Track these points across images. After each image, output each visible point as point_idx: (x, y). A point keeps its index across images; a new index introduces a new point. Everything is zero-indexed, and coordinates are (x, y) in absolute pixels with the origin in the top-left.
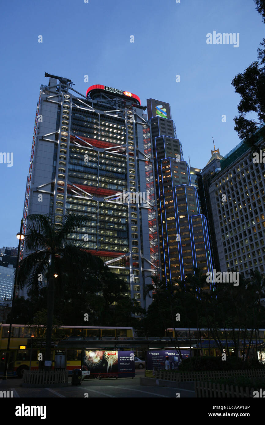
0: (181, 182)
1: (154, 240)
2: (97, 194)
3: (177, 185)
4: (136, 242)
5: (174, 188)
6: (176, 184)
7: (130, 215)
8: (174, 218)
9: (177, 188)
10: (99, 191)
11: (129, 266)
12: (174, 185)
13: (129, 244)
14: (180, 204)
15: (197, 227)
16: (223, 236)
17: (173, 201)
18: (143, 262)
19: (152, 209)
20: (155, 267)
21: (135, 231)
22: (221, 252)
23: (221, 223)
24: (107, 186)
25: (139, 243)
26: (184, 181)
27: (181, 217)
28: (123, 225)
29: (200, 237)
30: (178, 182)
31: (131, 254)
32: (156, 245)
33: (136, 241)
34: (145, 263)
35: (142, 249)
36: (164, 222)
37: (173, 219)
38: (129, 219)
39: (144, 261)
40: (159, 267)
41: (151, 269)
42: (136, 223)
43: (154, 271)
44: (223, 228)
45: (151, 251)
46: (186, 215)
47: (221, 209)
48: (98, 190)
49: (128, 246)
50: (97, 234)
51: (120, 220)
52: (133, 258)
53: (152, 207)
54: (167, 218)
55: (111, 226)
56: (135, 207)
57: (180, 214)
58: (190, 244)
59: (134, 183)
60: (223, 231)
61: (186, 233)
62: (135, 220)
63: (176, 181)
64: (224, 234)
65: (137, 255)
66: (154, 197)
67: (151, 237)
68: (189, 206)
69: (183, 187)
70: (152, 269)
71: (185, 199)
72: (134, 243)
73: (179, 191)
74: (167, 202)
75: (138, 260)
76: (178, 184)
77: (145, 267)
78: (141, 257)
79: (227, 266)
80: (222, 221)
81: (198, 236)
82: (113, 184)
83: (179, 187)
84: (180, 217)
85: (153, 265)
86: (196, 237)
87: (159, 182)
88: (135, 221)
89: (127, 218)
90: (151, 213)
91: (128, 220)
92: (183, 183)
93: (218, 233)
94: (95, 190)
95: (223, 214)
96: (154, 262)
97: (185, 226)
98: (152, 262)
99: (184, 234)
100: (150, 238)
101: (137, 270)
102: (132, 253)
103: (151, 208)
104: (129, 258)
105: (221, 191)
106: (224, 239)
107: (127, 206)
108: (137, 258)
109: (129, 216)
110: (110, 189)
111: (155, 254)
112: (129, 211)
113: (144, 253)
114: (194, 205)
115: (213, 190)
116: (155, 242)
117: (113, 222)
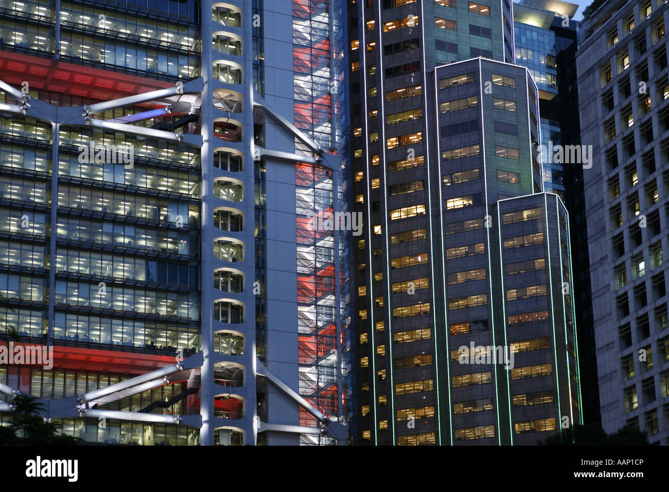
0: (464, 49)
1: (318, 299)
2: (55, 92)
3: (447, 60)
4: (237, 309)
5: (431, 75)
6: (441, 55)
7: (210, 189)
8: (421, 209)
9: (446, 74)
10: (65, 76)
11: (198, 413)
12: (432, 62)
13: (200, 319)
14: (452, 149)
15: (522, 246)
16: (620, 270)
17: (423, 136)
18: (261, 396)
19: (315, 166)
20: (320, 415)
21: (234, 260)
22: (609, 346)
23: (616, 211)
24: (107, 57)
25: (249, 314)
26: (482, 43)
27: (456, 203)
28: (175, 235)
29: (532, 290)
30: (453, 48)
31: (206, 362)
32: (328, 322)
33: (235, 302)
34: (272, 397)
35: (261, 341)
36: (377, 229)
37: (419, 215)
38: (204, 205)
39: (270, 389)
40: (334, 419)
41: (298, 424)
42: (237, 224)
43: (312, 434)
44: (622, 233)
45: (303, 348)
46: (478, 198)
47: (620, 147)
48: (59, 74)
49: (195, 326)
50: (47, 272)
51: (164, 212)
52: (216, 377)
53: (319, 153)
54: (391, 211)
55: (120, 235)
56: (235, 152)
57: (452, 193)
58: (486, 323)
59: (238, 44)
60: (619, 249)
61: (473, 274)
62: (235, 211)
63: (441, 45)
64: (626, 258)
65: (236, 365)
66: (331, 113)
67: (307, 289)
68: (493, 155)
69: (472, 71)
70: (306, 425)
71: (475, 125)
72: (225, 314)
73: (449, 88)
74: (393, 142)
75: (240, 384)
76: (452, 56)
77: (271, 415)
78: (255, 373)
79: (627, 404)
80: (622, 199)
81: (521, 287)
82: (133, 44)
83: (455, 71)
84: (451, 204)
85: (307, 410)
86: (513, 293)
87: (367, 52)
88: (233, 217)
89: (198, 204)
90: (310, 183)
91: (200, 212)
92: (475, 52)
93: (601, 259)
94: (43, 71)
95: (626, 168)
96: (317, 396)
97: (471, 245)
98: (302, 396)
99: (461, 277)
100: (302, 290)
101: (235, 429)
102: (214, 358)
103: (311, 160)
104: (198, 378)
105: (627, 61)
106: (625, 280)
107: (199, 150)
108: (235, 379)
109: (204, 192)
110: (115, 68)
111: (323, 362)
112: (203, 172)
113: (269, 357)
114: (515, 154)
115: (592, 62)
116: (324, 310)
117: (130, 222)
